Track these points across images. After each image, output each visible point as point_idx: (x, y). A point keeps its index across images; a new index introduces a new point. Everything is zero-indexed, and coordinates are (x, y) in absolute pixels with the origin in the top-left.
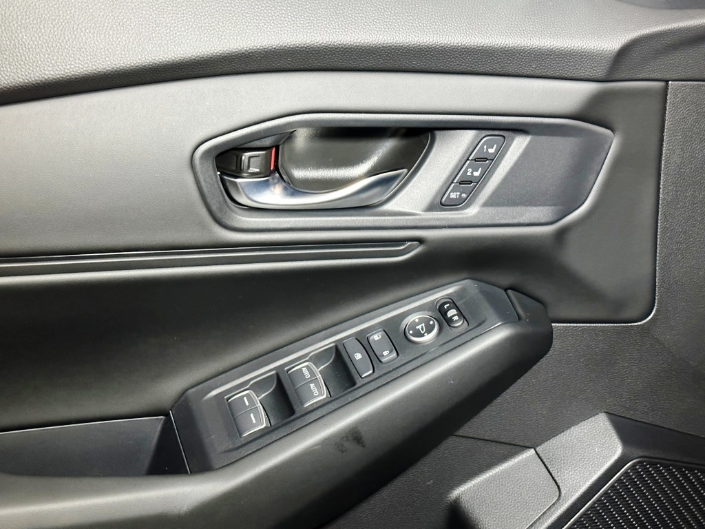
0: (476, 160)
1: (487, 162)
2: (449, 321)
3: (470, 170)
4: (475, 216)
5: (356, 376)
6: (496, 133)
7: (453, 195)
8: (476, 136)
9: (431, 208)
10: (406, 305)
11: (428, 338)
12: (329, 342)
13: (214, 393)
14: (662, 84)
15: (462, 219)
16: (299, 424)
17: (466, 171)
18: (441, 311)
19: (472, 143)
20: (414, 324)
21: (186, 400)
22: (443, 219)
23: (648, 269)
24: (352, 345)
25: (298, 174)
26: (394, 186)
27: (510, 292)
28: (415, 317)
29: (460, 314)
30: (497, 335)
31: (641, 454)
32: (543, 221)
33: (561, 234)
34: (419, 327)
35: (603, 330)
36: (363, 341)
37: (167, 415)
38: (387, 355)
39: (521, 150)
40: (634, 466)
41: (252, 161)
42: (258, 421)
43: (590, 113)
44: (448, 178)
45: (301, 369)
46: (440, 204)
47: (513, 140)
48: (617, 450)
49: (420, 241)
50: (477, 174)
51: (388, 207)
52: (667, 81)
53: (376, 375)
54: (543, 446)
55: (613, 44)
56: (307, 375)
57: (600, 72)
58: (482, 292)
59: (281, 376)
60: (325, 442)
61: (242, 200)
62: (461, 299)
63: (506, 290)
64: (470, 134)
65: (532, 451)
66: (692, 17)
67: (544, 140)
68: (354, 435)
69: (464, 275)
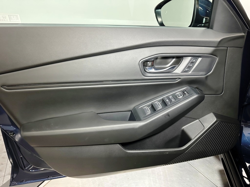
0: (191, 63)
1: (193, 63)
2: (185, 94)
3: (190, 65)
4: (190, 74)
5: (167, 104)
6: (195, 57)
7: (186, 70)
8: (191, 58)
9: (182, 72)
10: (176, 91)
11: (181, 97)
12: (161, 98)
13: (140, 107)
14: (227, 48)
15: (188, 74)
16: (157, 112)
17: (189, 65)
18: (183, 92)
19: (190, 59)
20: (178, 94)
21: (135, 109)
22: (184, 74)
23: (223, 84)
24: (166, 99)
25: (156, 66)
26: (175, 68)
27: (196, 89)
28: (178, 93)
29: (187, 92)
30: (195, 96)
31: (220, 120)
32: (204, 74)
33: (207, 77)
34: (179, 95)
35: (213, 96)
36: (168, 98)
37: (131, 111)
38: (173, 100)
39: (200, 61)
40: (218, 122)
41: (149, 64)
42: (149, 112)
43: (213, 54)
44: (186, 66)
45: (156, 103)
46: (184, 71)
47: (198, 59)
48: (215, 119)
49: (180, 78)
50: (191, 65)
51: (174, 72)
52: (228, 47)
53: (171, 104)
54: (200, 119)
55: (219, 40)
56: (158, 104)
57: (216, 45)
58: (191, 88)
59: (153, 104)
60: (163, 115)
61: (147, 71)
62: (187, 90)
63: (195, 88)
64: (190, 58)
65: (198, 120)
66: (233, 35)
67: (204, 58)
68: (168, 115)
69: (187, 86)
